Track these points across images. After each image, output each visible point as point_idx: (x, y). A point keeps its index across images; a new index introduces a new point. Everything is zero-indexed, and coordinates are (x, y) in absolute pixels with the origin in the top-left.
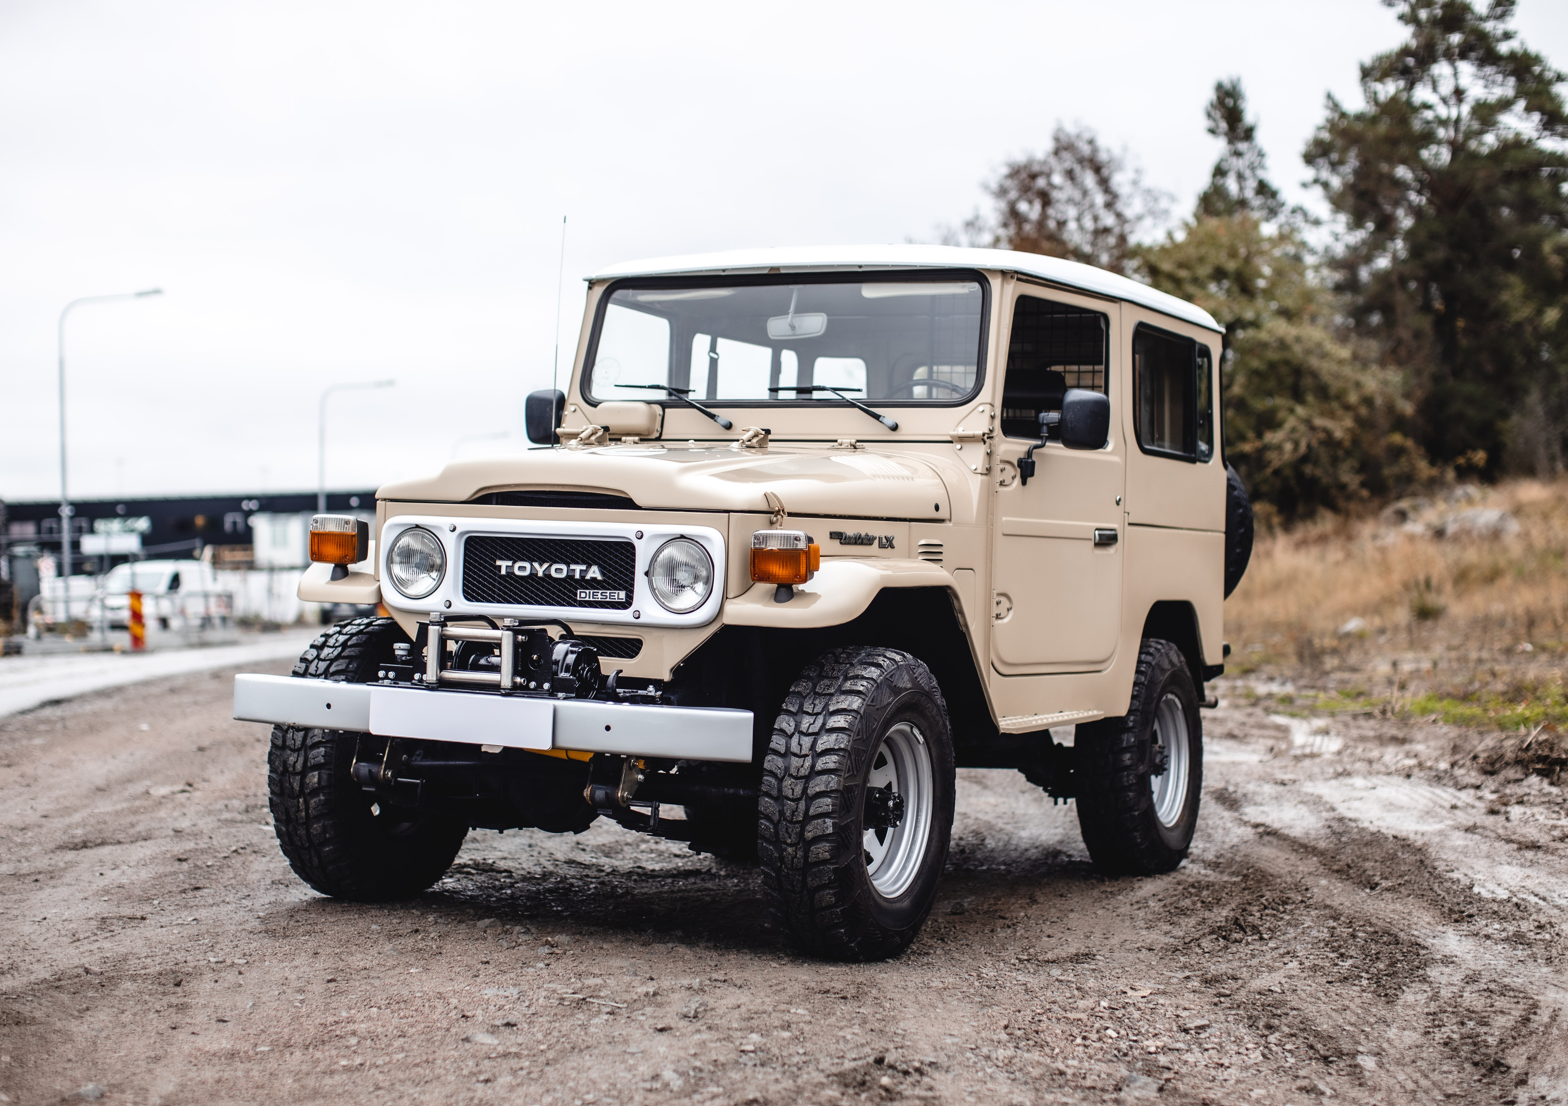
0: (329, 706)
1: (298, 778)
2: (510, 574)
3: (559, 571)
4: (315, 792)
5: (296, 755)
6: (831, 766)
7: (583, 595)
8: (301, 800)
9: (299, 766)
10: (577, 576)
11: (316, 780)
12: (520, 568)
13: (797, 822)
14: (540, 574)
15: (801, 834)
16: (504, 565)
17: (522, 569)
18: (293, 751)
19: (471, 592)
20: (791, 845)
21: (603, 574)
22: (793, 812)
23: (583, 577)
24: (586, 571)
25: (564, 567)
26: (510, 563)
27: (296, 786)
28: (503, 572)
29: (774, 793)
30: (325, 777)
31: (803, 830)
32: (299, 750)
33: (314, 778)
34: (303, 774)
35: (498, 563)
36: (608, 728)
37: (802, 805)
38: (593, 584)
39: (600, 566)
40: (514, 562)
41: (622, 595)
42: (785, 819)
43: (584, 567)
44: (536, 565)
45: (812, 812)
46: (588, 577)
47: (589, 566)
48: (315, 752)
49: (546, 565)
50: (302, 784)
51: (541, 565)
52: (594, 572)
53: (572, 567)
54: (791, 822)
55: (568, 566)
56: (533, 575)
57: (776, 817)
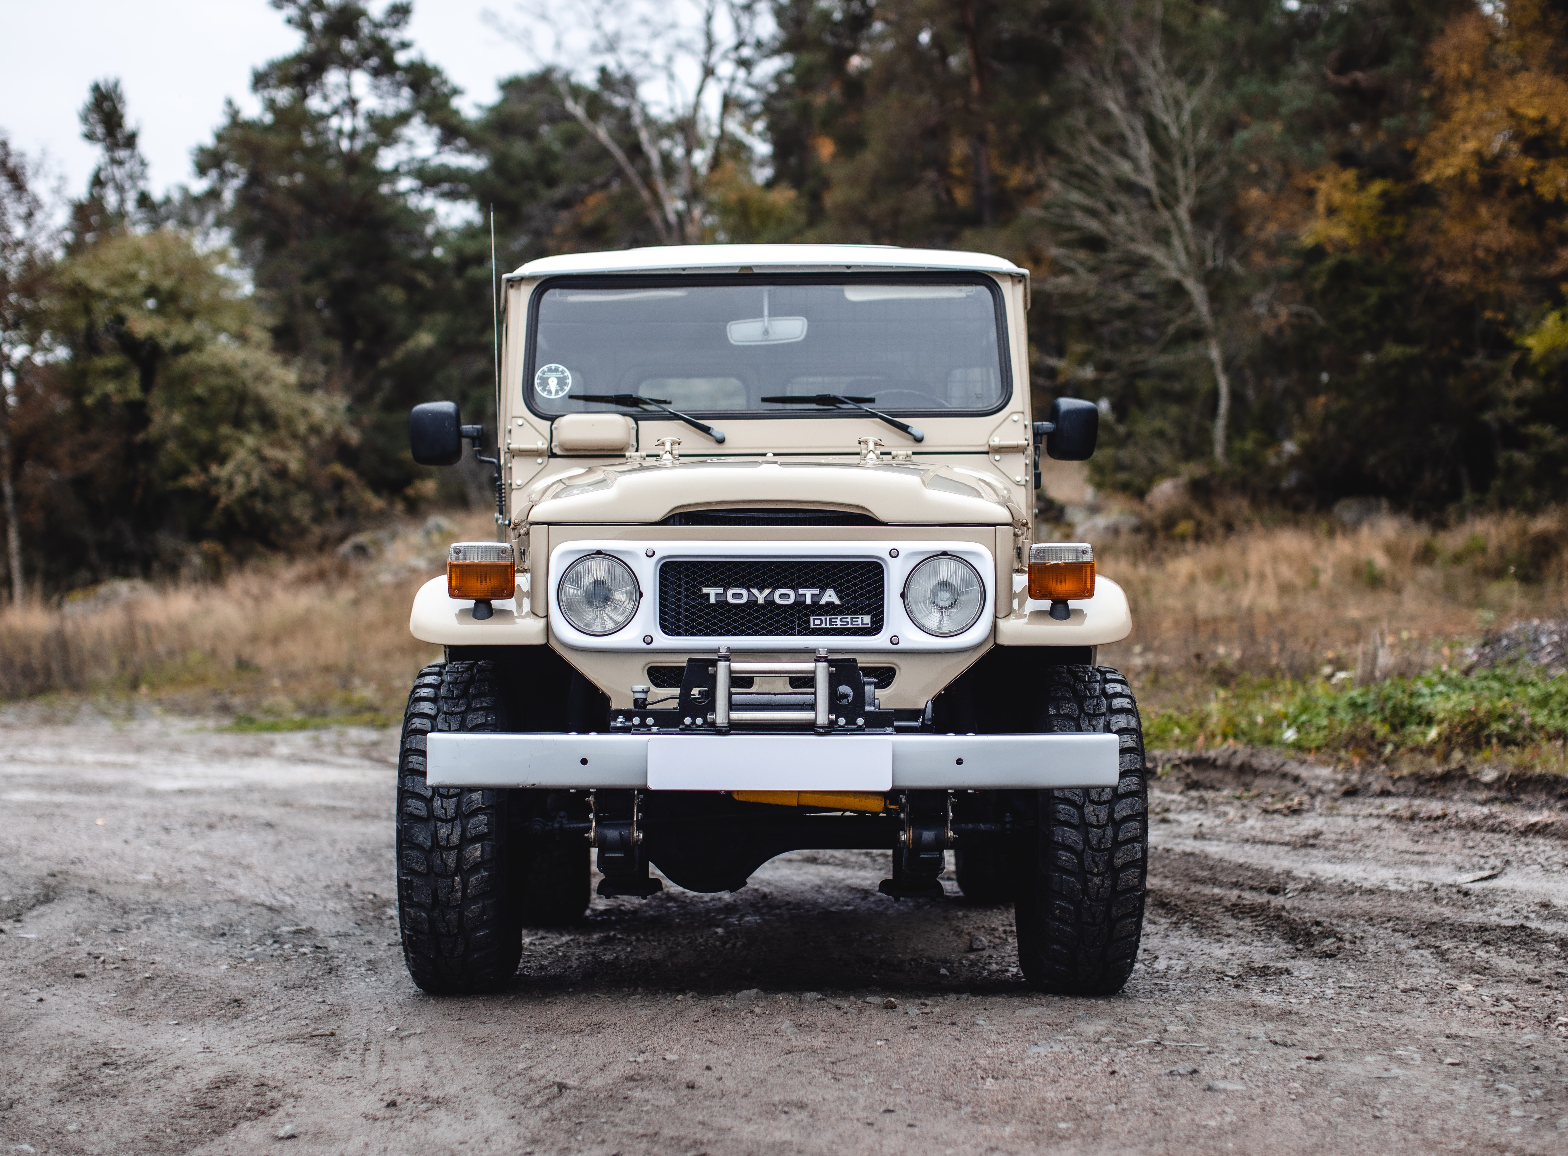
0: (584, 762)
1: (454, 853)
2: (722, 603)
3: (785, 597)
4: (476, 867)
5: (449, 826)
6: (1134, 788)
7: (816, 622)
8: (457, 879)
9: (455, 839)
10: (809, 601)
11: (478, 853)
12: (734, 595)
13: (1105, 849)
14: (761, 601)
15: (1110, 863)
16: (713, 593)
17: (737, 596)
18: (446, 821)
19: (669, 625)
20: (1097, 875)
21: (840, 598)
22: (1100, 841)
23: (815, 603)
24: (820, 596)
25: (791, 593)
26: (721, 591)
27: (451, 862)
28: (713, 600)
29: (1076, 821)
30: (488, 849)
31: (1112, 857)
32: (453, 820)
33: (476, 852)
34: (460, 848)
35: (705, 590)
36: (959, 762)
37: (1109, 831)
38: (830, 609)
39: (834, 588)
40: (726, 590)
41: (867, 619)
42: (1091, 848)
43: (816, 591)
44: (755, 591)
45: (1121, 837)
46: (823, 602)
47: (823, 590)
48: (474, 821)
49: (767, 591)
50: (460, 859)
51: (761, 591)
52: (830, 596)
53: (801, 591)
54: (1099, 850)
55: (796, 591)
56: (752, 603)
57: (1080, 847)
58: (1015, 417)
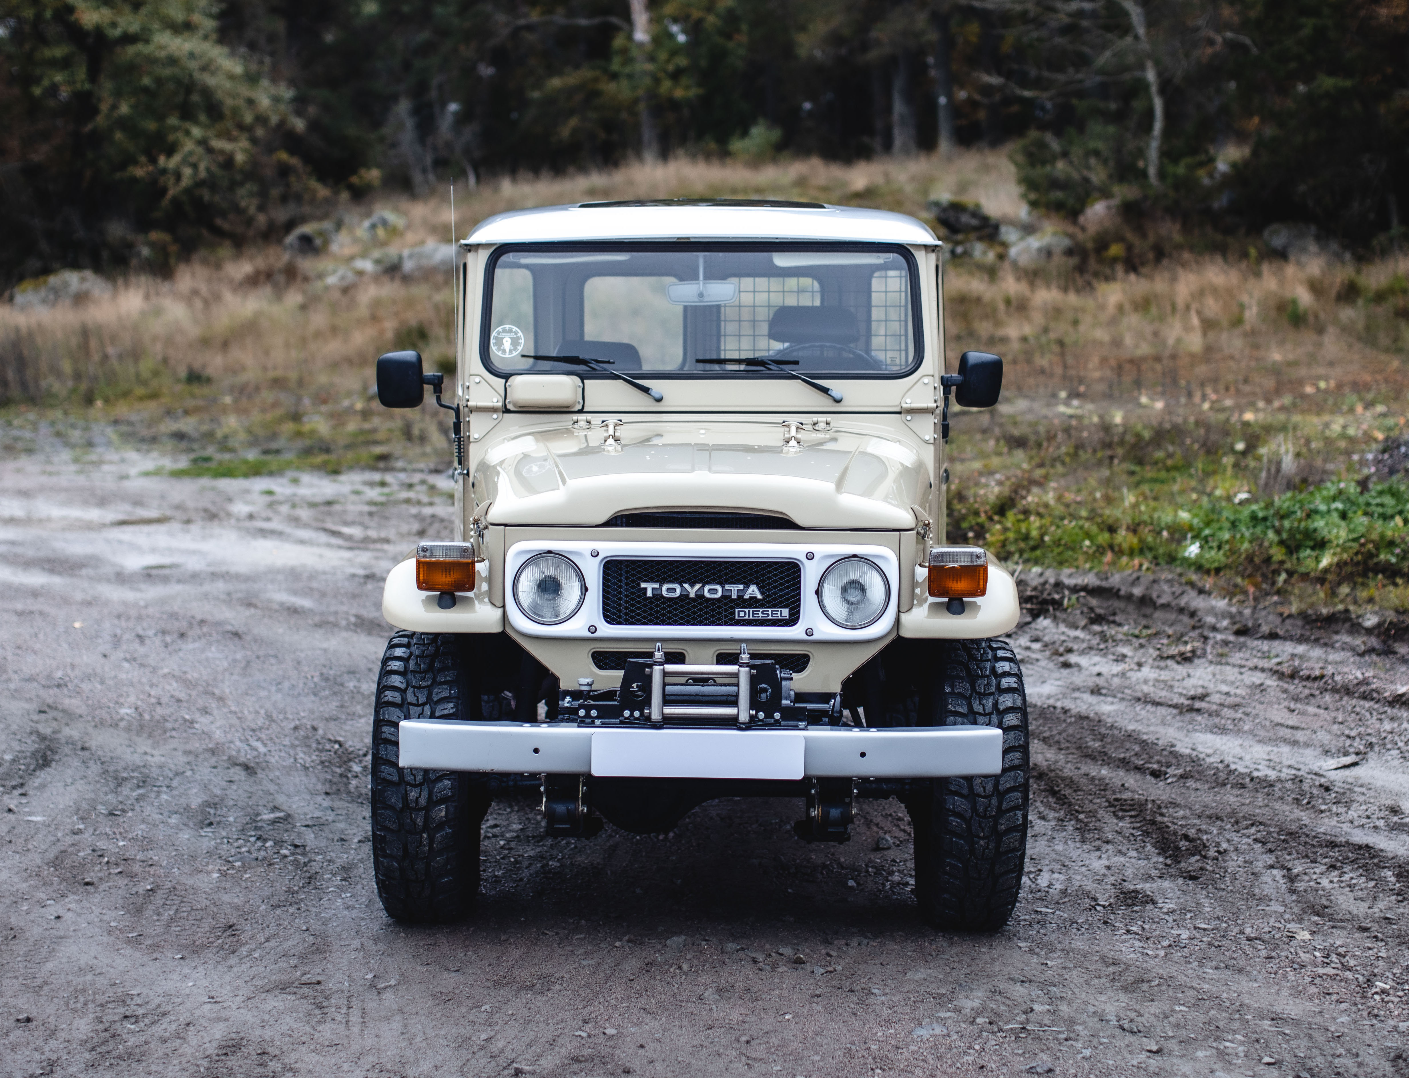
0: (536, 751)
1: (422, 813)
2: (658, 596)
3: (713, 591)
4: (441, 826)
5: (418, 790)
6: (1017, 762)
7: (740, 613)
8: (425, 835)
9: (423, 801)
10: (734, 596)
11: (443, 813)
12: (668, 590)
13: (991, 817)
14: (692, 595)
15: (994, 829)
16: (650, 588)
17: (671, 590)
18: (415, 786)
19: (611, 616)
20: (983, 838)
21: (762, 593)
22: (986, 810)
23: (740, 597)
24: (744, 591)
25: (719, 588)
26: (657, 585)
27: (420, 821)
28: (649, 594)
29: (965, 791)
30: (452, 809)
31: (996, 823)
32: (421, 785)
33: (441, 812)
34: (428, 809)
35: (643, 585)
36: (863, 755)
37: (994, 801)
38: (753, 602)
39: (757, 584)
40: (661, 585)
41: (786, 612)
42: (978, 815)
43: (741, 587)
44: (687, 586)
45: (1004, 806)
46: (746, 596)
47: (747, 586)
48: (439, 785)
49: (697, 587)
50: (427, 818)
51: (692, 587)
52: (753, 591)
53: (727, 587)
54: (984, 817)
55: (723, 587)
56: (684, 597)
57: (968, 814)
58: (926, 380)
